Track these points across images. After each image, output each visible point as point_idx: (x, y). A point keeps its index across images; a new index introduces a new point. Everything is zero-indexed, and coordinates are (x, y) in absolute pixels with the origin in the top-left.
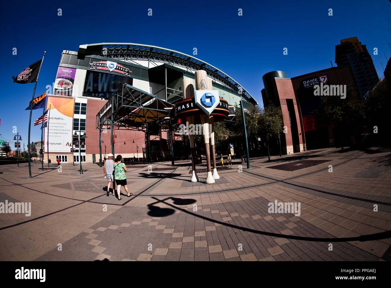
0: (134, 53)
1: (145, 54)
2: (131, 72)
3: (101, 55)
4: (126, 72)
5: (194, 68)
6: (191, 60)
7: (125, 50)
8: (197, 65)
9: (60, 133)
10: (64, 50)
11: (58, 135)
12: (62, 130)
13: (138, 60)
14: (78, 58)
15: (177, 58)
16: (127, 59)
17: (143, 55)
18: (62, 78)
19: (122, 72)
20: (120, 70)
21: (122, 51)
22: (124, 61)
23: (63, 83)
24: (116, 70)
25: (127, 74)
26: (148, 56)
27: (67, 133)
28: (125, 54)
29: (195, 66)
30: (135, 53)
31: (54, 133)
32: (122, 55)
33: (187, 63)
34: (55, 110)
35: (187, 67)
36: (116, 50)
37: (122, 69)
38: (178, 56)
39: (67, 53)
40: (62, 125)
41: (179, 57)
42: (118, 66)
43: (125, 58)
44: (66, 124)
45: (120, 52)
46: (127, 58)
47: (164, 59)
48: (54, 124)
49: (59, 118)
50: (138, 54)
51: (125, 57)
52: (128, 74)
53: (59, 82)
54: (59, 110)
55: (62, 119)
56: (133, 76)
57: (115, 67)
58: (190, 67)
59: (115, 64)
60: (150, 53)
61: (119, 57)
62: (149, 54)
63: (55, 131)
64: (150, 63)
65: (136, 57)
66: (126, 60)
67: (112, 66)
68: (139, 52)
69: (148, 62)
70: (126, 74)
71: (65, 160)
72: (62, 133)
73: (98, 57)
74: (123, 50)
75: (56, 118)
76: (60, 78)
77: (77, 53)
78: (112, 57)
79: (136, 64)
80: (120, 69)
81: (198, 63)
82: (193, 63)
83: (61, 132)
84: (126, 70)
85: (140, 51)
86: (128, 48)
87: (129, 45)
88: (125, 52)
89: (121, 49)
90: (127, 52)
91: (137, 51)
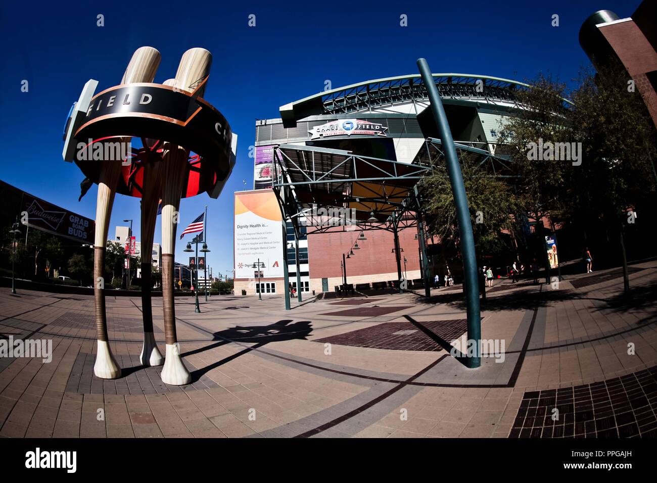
0: (382, 95)
2: (387, 128)
3: (324, 114)
4: (377, 130)
5: (498, 97)
7: (365, 95)
8: (502, 90)
9: (261, 248)
10: (257, 121)
11: (257, 251)
12: (265, 243)
13: (394, 105)
14: (285, 127)
15: (463, 86)
16: (373, 109)
17: (400, 95)
18: (265, 163)
19: (371, 132)
20: (365, 129)
21: (361, 98)
22: (368, 112)
23: (268, 170)
24: (359, 132)
25: (380, 133)
26: (410, 94)
27: (275, 248)
28: (367, 102)
29: (499, 93)
30: (385, 96)
31: (251, 249)
32: (362, 104)
33: (484, 91)
34: (250, 213)
35: (485, 98)
36: (349, 99)
37: (368, 127)
38: (464, 83)
39: (263, 124)
40: (263, 236)
41: (466, 83)
42: (360, 123)
43: (369, 108)
44: (270, 233)
45: (356, 100)
46: (372, 107)
48: (250, 234)
49: (258, 225)
50: (391, 95)
51: (368, 105)
52: (383, 133)
53: (262, 171)
54: (256, 213)
55: (263, 226)
56: (392, 134)
57: (355, 126)
58: (491, 97)
59: (355, 122)
61: (358, 108)
63: (253, 246)
64: (416, 105)
65: (389, 101)
67: (349, 126)
68: (391, 91)
69: (413, 104)
70: (378, 134)
71: (271, 291)
72: (265, 248)
73: (320, 117)
74: (360, 96)
75: (252, 226)
76: (261, 163)
77: (281, 119)
78: (346, 111)
79: (393, 113)
80: (366, 127)
81: (502, 87)
82: (494, 88)
83: (263, 246)
84: (376, 126)
85: (392, 89)
86: (368, 90)
87: (368, 85)
88: (367, 97)
89: (357, 94)
90: (370, 97)
91: (386, 91)
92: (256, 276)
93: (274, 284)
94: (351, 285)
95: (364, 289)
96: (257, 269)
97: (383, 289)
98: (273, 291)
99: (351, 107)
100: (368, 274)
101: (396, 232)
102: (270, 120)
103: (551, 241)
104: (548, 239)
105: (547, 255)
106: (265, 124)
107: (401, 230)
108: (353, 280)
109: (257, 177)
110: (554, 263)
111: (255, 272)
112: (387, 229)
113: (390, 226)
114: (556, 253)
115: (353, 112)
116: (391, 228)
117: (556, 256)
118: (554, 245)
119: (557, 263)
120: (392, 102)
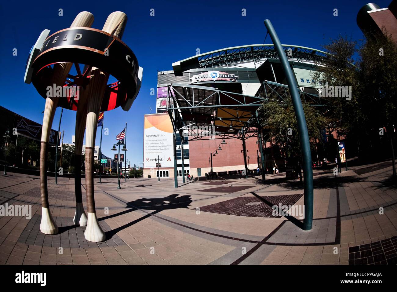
1: (247, 55)
2: (237, 77)
3: (199, 68)
4: (232, 78)
5: (305, 59)
6: (299, 51)
7: (224, 56)
8: (307, 54)
9: (160, 149)
10: (158, 72)
11: (158, 151)
12: (163, 146)
13: (242, 63)
14: (176, 76)
17: (245, 57)
18: (163, 97)
19: (228, 79)
21: (222, 59)
22: (226, 67)
23: (165, 102)
24: (220, 79)
26: (252, 56)
27: (168, 149)
28: (226, 61)
29: (306, 56)
30: (237, 57)
31: (154, 150)
32: (223, 62)
33: (296, 55)
34: (154, 128)
35: (297, 59)
36: (214, 59)
37: (226, 76)
39: (162, 74)
40: (161, 142)
42: (221, 74)
43: (227, 65)
44: (167, 140)
45: (219, 59)
46: (228, 64)
47: (270, 55)
48: (154, 141)
49: (159, 135)
50: (240, 57)
51: (226, 63)
52: (235, 80)
53: (161, 102)
54: (158, 128)
55: (162, 135)
56: (240, 81)
57: (218, 76)
58: (301, 58)
59: (218, 73)
60: (253, 53)
61: (220, 65)
62: (251, 54)
63: (155, 148)
64: (255, 63)
65: (239, 61)
66: (228, 66)
67: (214, 75)
68: (240, 55)
69: (253, 62)
70: (232, 80)
71: (166, 176)
72: (162, 149)
73: (197, 70)
74: (221, 57)
75: (155, 136)
76: (161, 97)
77: (173, 71)
78: (213, 66)
79: (241, 67)
80: (225, 76)
81: (307, 53)
82: (302, 53)
84: (231, 76)
85: (241, 53)
86: (226, 54)
87: (226, 51)
88: (225, 58)
89: (219, 56)
90: (228, 58)
91: (237, 54)
92: (157, 166)
93: (168, 171)
94: (215, 173)
95: (223, 175)
96: (157, 162)
97: (235, 175)
98: (167, 176)
99: (216, 64)
100: (226, 166)
101: (243, 140)
102: (167, 71)
103: (341, 146)
104: (340, 144)
105: (339, 154)
106: (164, 74)
107: (246, 139)
108: (217, 170)
109: (158, 106)
110: (343, 159)
111: (156, 164)
112: (238, 138)
113: (240, 136)
114: (344, 153)
115: (217, 67)
116: (241, 138)
117: (345, 155)
118: (343, 148)
119: (345, 159)
120: (241, 61)
